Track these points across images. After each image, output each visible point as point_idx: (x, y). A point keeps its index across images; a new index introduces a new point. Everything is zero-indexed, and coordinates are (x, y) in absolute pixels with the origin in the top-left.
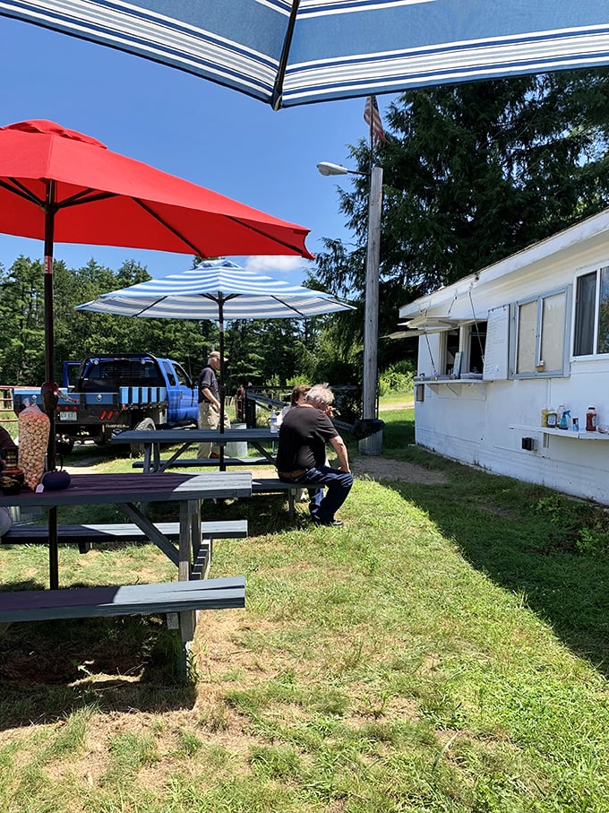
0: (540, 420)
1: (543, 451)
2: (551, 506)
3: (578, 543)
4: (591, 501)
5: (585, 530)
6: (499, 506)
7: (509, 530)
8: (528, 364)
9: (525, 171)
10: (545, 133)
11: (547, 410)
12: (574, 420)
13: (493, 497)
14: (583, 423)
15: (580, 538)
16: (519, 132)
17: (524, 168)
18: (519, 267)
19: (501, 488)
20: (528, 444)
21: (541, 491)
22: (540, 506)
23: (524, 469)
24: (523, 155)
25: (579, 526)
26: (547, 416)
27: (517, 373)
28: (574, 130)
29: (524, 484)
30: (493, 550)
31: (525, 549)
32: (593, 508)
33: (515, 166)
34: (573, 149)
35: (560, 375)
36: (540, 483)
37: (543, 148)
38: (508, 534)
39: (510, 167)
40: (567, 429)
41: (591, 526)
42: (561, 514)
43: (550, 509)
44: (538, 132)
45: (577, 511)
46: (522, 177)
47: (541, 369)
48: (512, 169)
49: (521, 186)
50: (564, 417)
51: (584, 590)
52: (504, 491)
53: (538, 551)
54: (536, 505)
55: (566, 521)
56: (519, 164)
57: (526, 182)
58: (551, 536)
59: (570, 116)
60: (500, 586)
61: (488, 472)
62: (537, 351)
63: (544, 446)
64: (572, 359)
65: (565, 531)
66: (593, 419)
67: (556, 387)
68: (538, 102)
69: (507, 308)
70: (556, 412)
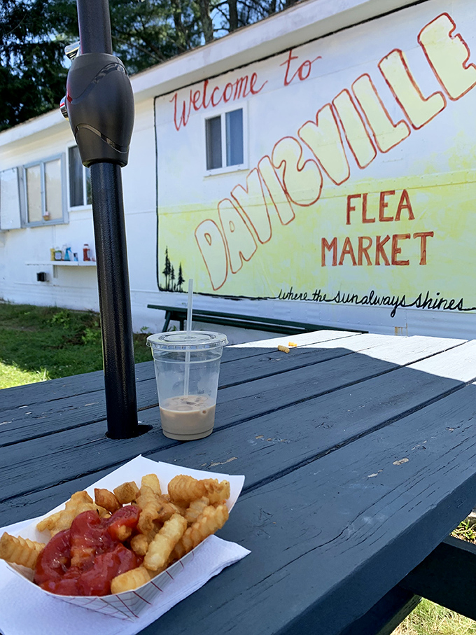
0: (50, 256)
1: (54, 281)
2: (62, 318)
3: (83, 338)
4: (91, 312)
5: (88, 330)
6: (22, 326)
7: (31, 338)
8: (36, 216)
9: (21, 63)
10: (35, 32)
11: (54, 249)
12: (75, 255)
13: (17, 320)
14: (81, 255)
15: (84, 335)
16: (13, 27)
17: (20, 59)
18: (22, 136)
19: (22, 313)
20: (41, 277)
21: (54, 310)
22: (54, 320)
23: (39, 296)
24: (19, 48)
25: (84, 328)
26: (54, 253)
27: (29, 221)
28: (59, 36)
29: (41, 308)
30: (20, 352)
31: (44, 348)
32: (93, 316)
33: (12, 55)
34: (59, 51)
35: (62, 222)
36: (53, 305)
37: (34, 45)
38: (31, 340)
39: (8, 55)
40: (69, 260)
41: (91, 327)
42: (70, 322)
43: (62, 320)
44: (30, 31)
45: (81, 319)
46: (19, 67)
47: (47, 218)
48: (9, 58)
49: (18, 74)
50: (67, 252)
51: (88, 364)
52: (26, 314)
53: (55, 348)
54: (51, 320)
55: (74, 326)
56: (15, 55)
57: (24, 72)
58: (63, 337)
59: (55, 23)
60: (27, 372)
61: (12, 304)
62: (42, 204)
63: (54, 277)
64: (70, 209)
65: (73, 333)
66: (88, 252)
67: (59, 230)
68: (27, 5)
69: (15, 170)
70: (60, 249)
